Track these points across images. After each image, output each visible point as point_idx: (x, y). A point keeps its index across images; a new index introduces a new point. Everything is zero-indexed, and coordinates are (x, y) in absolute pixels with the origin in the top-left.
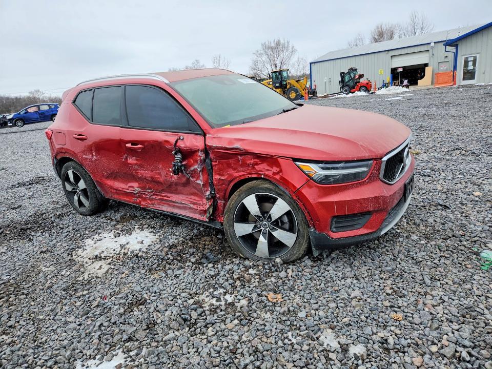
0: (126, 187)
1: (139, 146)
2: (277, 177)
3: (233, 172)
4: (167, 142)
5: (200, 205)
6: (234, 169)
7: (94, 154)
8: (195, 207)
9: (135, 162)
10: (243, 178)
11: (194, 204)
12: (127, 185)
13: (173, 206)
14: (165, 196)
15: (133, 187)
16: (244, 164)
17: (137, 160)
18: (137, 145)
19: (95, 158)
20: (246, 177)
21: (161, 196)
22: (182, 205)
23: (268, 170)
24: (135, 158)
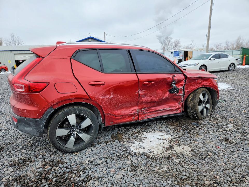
0: (130, 112)
1: (153, 83)
2: (211, 85)
3: (192, 87)
4: (169, 78)
5: (175, 106)
6: (193, 86)
7: (112, 93)
8: (172, 108)
9: (143, 93)
10: (196, 88)
11: (171, 107)
12: (130, 110)
13: (158, 113)
14: (152, 110)
15: (135, 110)
16: (197, 83)
17: (144, 92)
18: (152, 82)
19: (112, 96)
20: (198, 88)
21: (150, 110)
22: (163, 111)
23: (207, 83)
24: (143, 91)
